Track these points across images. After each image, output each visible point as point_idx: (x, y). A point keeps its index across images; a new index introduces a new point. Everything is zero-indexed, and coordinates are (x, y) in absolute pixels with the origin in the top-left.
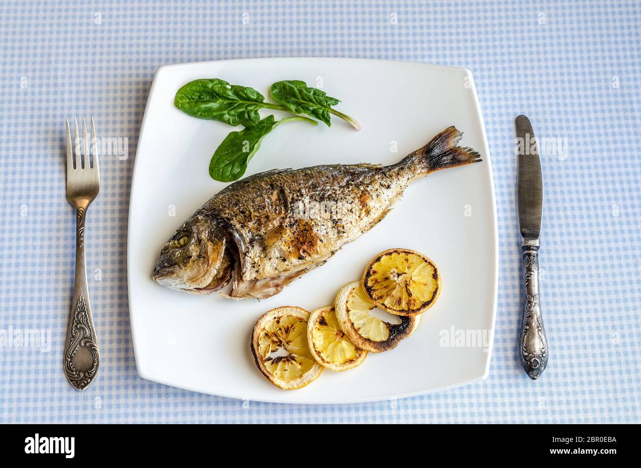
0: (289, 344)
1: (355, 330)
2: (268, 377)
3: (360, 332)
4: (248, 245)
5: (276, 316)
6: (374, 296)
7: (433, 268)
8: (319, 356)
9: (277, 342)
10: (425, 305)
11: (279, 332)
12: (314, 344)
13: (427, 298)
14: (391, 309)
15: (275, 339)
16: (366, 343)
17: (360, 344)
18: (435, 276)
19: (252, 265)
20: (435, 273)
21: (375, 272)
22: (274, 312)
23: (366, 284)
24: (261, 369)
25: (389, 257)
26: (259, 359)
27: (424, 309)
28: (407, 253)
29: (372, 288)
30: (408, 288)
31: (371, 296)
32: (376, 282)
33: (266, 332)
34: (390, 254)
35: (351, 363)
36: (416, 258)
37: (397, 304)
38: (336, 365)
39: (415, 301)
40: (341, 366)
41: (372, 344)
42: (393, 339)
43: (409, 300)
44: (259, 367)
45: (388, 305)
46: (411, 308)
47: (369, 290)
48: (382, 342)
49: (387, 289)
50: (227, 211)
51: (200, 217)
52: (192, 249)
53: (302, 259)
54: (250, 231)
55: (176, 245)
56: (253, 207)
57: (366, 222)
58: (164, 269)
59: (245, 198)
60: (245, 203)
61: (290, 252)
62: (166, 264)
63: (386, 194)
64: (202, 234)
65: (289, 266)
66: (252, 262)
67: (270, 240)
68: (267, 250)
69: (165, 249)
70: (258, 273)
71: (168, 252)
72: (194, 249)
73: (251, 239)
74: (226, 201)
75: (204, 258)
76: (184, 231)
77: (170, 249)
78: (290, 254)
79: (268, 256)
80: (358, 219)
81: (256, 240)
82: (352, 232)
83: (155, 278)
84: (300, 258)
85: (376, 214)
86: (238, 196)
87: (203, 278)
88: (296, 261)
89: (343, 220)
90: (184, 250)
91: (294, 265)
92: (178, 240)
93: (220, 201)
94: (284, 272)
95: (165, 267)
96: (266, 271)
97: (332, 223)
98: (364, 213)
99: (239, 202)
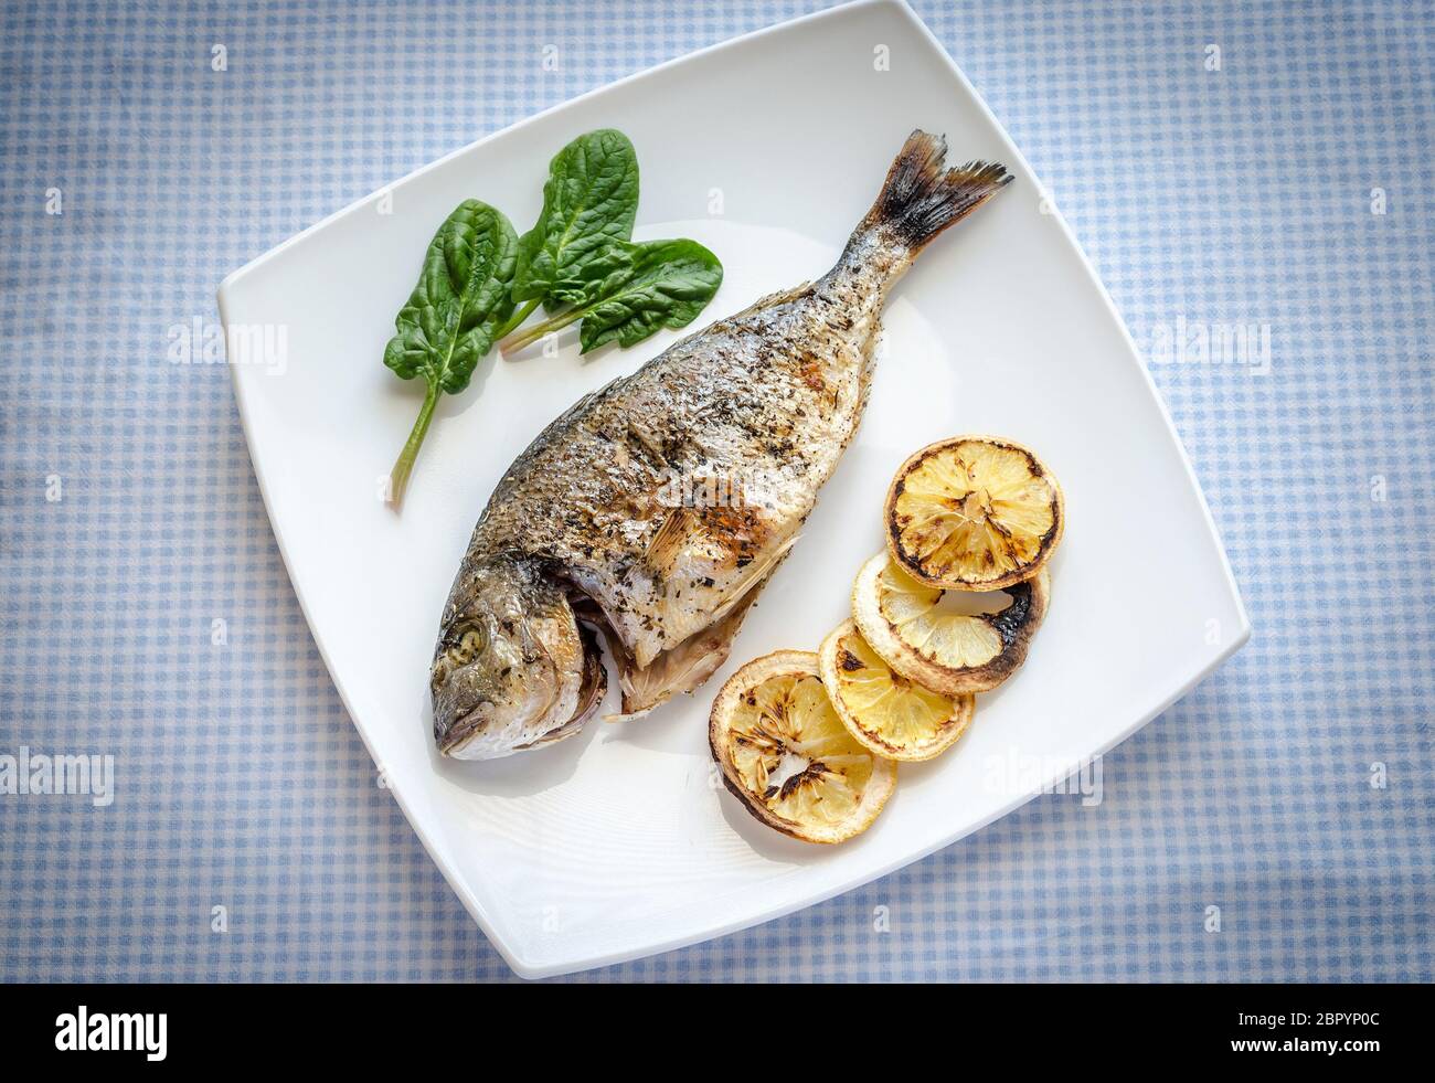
0: (798, 739)
1: (929, 661)
2: (790, 833)
3: (939, 661)
4: (617, 587)
5: (743, 691)
6: (931, 572)
7: (1021, 455)
8: (878, 742)
9: (770, 748)
10: (1047, 541)
11: (765, 722)
12: (854, 719)
13: (1043, 528)
14: (980, 582)
15: (766, 743)
16: (964, 678)
17: (952, 685)
18: (1035, 470)
19: (644, 626)
20: (1033, 464)
21: (906, 520)
22: (734, 684)
23: (901, 554)
24: (767, 823)
25: (918, 473)
26: (753, 803)
27: (1050, 550)
28: (952, 447)
29: (920, 557)
30: (994, 520)
31: (924, 575)
32: (921, 540)
33: (739, 735)
34: (917, 465)
35: (949, 729)
36: (976, 449)
37: (988, 567)
38: (921, 748)
39: (1021, 542)
40: (931, 745)
41: (977, 676)
42: (1014, 643)
43: (1010, 547)
44: (762, 819)
45: (969, 577)
46: (1021, 560)
47: (916, 564)
48: (995, 661)
49: (953, 545)
50: (536, 535)
51: (482, 574)
52: (503, 652)
53: (746, 563)
54: (607, 555)
55: (460, 658)
56: (587, 499)
57: (839, 421)
58: (461, 723)
59: (558, 488)
60: (565, 501)
61: (715, 561)
62: (458, 711)
63: (851, 342)
64: (506, 611)
65: (725, 592)
66: (642, 619)
67: (662, 555)
68: (666, 579)
69: (439, 679)
70: (664, 637)
71: (449, 682)
72: (505, 651)
73: (618, 572)
74: (520, 514)
75: (539, 659)
76: (461, 621)
77: (448, 673)
78: (718, 566)
79: (671, 591)
80: (821, 422)
81: (629, 568)
82: (823, 455)
83: (447, 753)
84: (741, 564)
85: (850, 395)
86: (539, 490)
87: (558, 704)
88: (735, 575)
89: (793, 440)
90: (482, 662)
91: (735, 584)
92: (457, 646)
93: (505, 519)
94: (719, 611)
95: (460, 718)
96: (680, 624)
97: (772, 458)
98: (827, 404)
99: (551, 502)
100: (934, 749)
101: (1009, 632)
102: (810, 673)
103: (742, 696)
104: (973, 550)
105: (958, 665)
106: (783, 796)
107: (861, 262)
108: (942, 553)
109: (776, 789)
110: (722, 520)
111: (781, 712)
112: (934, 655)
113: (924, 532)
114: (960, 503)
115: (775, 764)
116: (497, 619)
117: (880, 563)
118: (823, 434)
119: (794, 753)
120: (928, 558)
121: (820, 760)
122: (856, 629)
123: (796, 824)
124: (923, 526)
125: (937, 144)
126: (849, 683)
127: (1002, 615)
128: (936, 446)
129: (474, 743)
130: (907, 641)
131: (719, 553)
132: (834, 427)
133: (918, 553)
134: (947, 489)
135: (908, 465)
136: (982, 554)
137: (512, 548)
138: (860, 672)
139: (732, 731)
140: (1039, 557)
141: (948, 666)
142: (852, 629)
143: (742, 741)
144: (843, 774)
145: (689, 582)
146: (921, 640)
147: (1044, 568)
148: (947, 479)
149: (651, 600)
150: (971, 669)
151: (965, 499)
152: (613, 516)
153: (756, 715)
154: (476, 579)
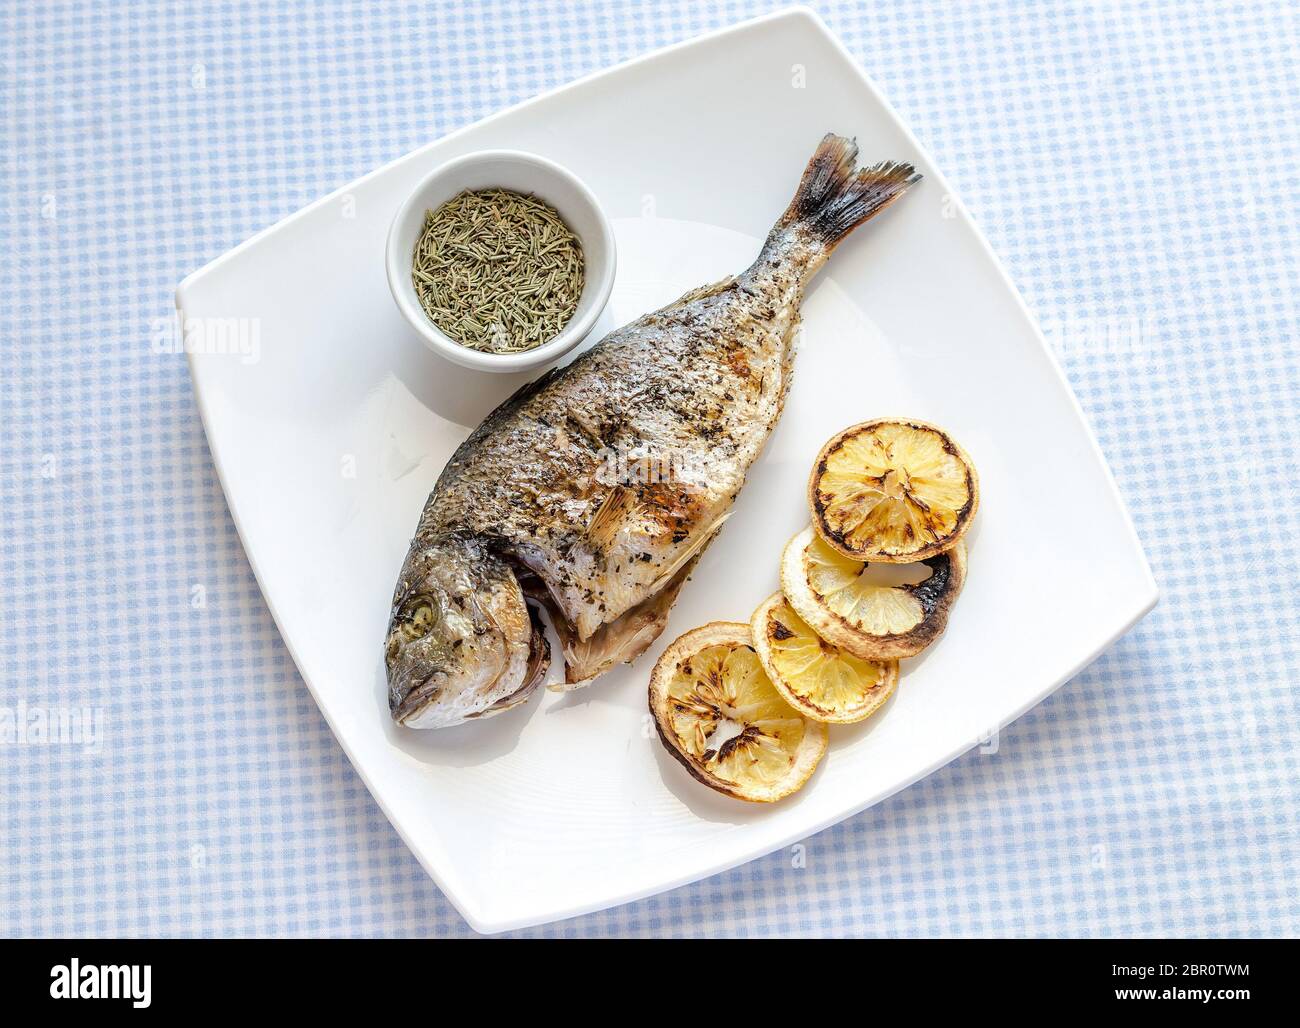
0: (733, 704)
1: (855, 629)
2: (729, 792)
3: (865, 628)
5: (680, 661)
6: (855, 546)
7: (936, 435)
8: (809, 706)
9: (706, 714)
10: (964, 515)
11: (701, 690)
12: (786, 684)
13: (960, 502)
14: (902, 554)
15: (703, 709)
16: (889, 644)
17: (878, 651)
18: (949, 448)
19: (586, 599)
20: (948, 443)
21: (829, 497)
22: (671, 654)
23: (826, 529)
24: (707, 783)
25: (839, 454)
26: (693, 765)
27: (967, 524)
28: (871, 429)
29: (844, 532)
30: (913, 496)
31: (849, 548)
32: (844, 516)
33: (677, 702)
34: (838, 446)
35: (875, 693)
36: (894, 431)
37: (909, 540)
38: (850, 711)
39: (939, 517)
40: (860, 708)
41: (901, 642)
42: (935, 612)
43: (929, 521)
44: (702, 780)
45: (891, 550)
46: (940, 533)
47: (840, 538)
48: (918, 628)
49: (874, 519)
50: (482, 515)
51: (432, 553)
52: (454, 625)
53: (681, 539)
54: (550, 533)
55: (412, 632)
56: (530, 481)
57: (765, 406)
58: (416, 693)
59: (503, 471)
60: (509, 482)
61: (652, 536)
62: (413, 682)
63: (774, 331)
64: (456, 586)
65: (662, 566)
66: (584, 593)
67: (603, 531)
68: (606, 555)
69: (393, 653)
70: (604, 610)
71: (403, 654)
72: (457, 624)
73: (561, 548)
74: (467, 494)
75: (489, 630)
76: (413, 597)
77: (402, 647)
78: (655, 541)
79: (611, 566)
80: (748, 406)
81: (572, 544)
82: (750, 437)
83: (402, 722)
84: (677, 540)
85: (774, 380)
86: (485, 474)
87: (508, 674)
88: (671, 550)
89: (723, 423)
90: (434, 634)
91: (671, 559)
92: (410, 621)
93: (453, 501)
94: (656, 584)
95: (415, 688)
96: (620, 599)
97: (704, 440)
98: (753, 389)
99: (496, 485)
100: (863, 712)
101: (930, 601)
102: (742, 642)
103: (678, 665)
104: (894, 524)
105: (883, 633)
106: (720, 759)
107: (780, 257)
108: (864, 528)
109: (714, 752)
110: (657, 498)
111: (716, 680)
112: (860, 624)
113: (847, 508)
114: (880, 480)
115: (712, 729)
116: (448, 595)
117: (806, 538)
118: (750, 417)
119: (729, 719)
120: (852, 532)
121: (754, 724)
122: (785, 600)
123: (734, 785)
124: (847, 502)
125: (848, 147)
126: (781, 651)
127: (923, 584)
128: (854, 429)
129: (428, 712)
130: (834, 611)
131: (657, 529)
132: (760, 411)
133: (842, 528)
134: (867, 468)
135: (829, 446)
136: (902, 528)
137: (460, 528)
138: (790, 641)
139: (670, 698)
140: (957, 530)
141: (874, 633)
142: (781, 601)
143: (680, 708)
144: (776, 737)
145: (628, 557)
146: (847, 609)
147: (961, 541)
148: (868, 459)
149: (593, 575)
150: (896, 636)
151: (885, 477)
152: (555, 496)
153: (692, 683)
154: (426, 557)
